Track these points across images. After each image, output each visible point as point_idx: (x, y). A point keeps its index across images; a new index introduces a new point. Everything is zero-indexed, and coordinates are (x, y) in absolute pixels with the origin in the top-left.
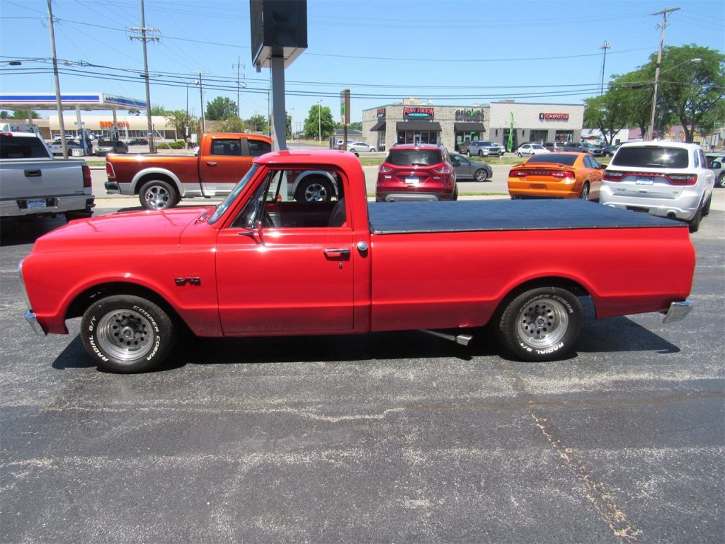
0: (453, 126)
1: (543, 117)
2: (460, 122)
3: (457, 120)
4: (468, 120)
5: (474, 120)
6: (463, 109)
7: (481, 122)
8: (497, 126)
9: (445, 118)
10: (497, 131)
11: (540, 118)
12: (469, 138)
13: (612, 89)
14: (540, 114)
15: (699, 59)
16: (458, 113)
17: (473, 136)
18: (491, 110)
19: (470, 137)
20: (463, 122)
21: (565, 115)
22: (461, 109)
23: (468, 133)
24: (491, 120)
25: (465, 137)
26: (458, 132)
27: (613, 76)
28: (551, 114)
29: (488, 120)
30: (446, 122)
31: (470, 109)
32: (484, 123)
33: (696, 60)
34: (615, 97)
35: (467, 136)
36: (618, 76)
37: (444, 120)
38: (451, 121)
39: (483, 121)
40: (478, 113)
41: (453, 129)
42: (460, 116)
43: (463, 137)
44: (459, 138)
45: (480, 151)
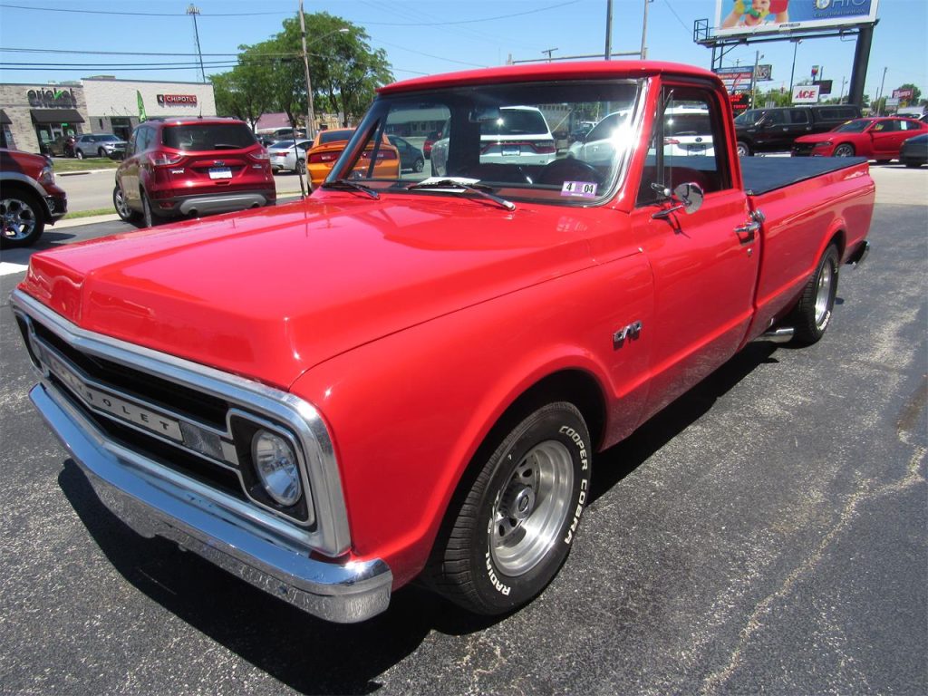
0: (29, 115)
1: (162, 100)
2: (38, 108)
3: (32, 105)
4: (51, 106)
5: (61, 106)
6: (39, 89)
7: (73, 108)
8: (101, 115)
9: (11, 103)
10: (101, 121)
11: (159, 101)
12: (59, 133)
13: (243, 64)
14: (158, 96)
15: (347, 30)
16: (31, 95)
17: (65, 129)
18: (85, 89)
19: (61, 131)
20: (44, 108)
21: (191, 97)
22: (36, 89)
23: (56, 125)
24: (88, 105)
25: (53, 131)
26: (40, 124)
27: (242, 47)
28: (173, 96)
29: (84, 105)
30: (14, 108)
31: (52, 89)
32: (80, 110)
33: (344, 30)
34: (252, 74)
35: (57, 130)
36: (247, 47)
37: (11, 106)
38: (23, 108)
39: (75, 106)
40: (65, 94)
41: (30, 120)
42: (37, 100)
43: (49, 133)
44: (44, 133)
45: (101, 149)
